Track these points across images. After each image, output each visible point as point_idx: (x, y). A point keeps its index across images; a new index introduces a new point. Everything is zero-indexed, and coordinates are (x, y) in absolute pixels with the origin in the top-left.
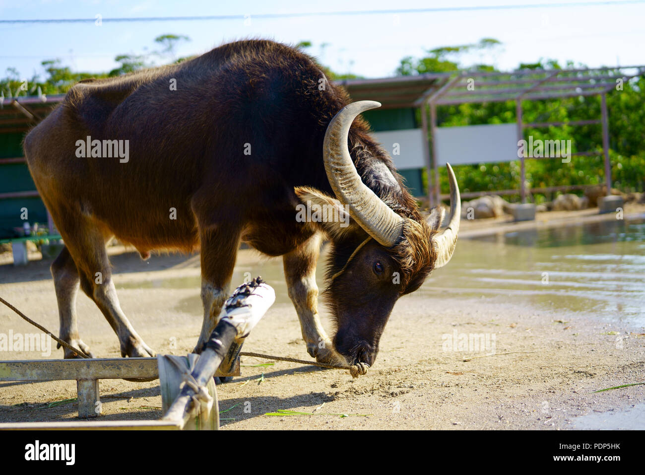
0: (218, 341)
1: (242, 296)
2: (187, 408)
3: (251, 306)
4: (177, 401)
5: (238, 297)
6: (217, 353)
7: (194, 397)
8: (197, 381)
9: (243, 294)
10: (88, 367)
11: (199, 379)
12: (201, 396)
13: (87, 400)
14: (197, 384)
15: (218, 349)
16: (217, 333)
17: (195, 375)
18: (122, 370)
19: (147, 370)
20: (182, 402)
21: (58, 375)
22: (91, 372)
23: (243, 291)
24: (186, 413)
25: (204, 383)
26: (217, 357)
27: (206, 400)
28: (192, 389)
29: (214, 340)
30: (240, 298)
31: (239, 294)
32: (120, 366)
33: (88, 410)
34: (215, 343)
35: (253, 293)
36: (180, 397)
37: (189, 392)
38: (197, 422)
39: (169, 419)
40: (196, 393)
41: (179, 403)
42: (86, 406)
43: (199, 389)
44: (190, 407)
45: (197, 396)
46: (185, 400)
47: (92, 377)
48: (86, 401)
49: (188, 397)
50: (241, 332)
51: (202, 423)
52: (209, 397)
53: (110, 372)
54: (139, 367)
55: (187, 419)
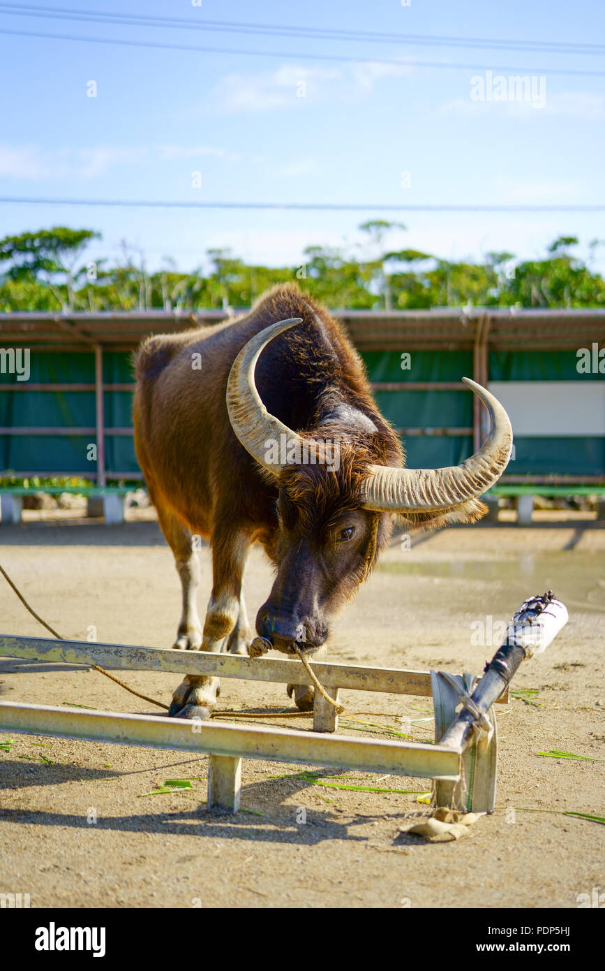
0: (504, 663)
1: (532, 613)
2: (465, 736)
3: (543, 626)
4: (454, 726)
5: (527, 614)
6: (501, 676)
7: (474, 724)
8: (478, 706)
9: (532, 610)
10: (329, 672)
11: (480, 704)
12: (482, 723)
13: (325, 711)
14: (478, 709)
15: (503, 672)
16: (502, 654)
17: (476, 698)
18: (368, 680)
19: (397, 684)
20: (460, 728)
21: (294, 678)
22: (332, 678)
23: (533, 606)
24: (465, 741)
25: (485, 710)
26: (501, 681)
27: (487, 730)
28: (473, 715)
29: (499, 661)
30: (530, 615)
31: (528, 610)
32: (366, 676)
33: (324, 722)
34: (500, 665)
35: (545, 611)
36: (458, 721)
37: (467, 717)
38: (473, 752)
39: (447, 746)
40: (476, 720)
41: (456, 728)
42: (323, 718)
43: (480, 715)
44: (470, 733)
45: (477, 723)
46: (463, 726)
47: (333, 685)
48: (322, 712)
49: (467, 722)
50: (529, 655)
51: (479, 755)
52: (491, 725)
53: (354, 681)
54: (389, 679)
55: (465, 748)
